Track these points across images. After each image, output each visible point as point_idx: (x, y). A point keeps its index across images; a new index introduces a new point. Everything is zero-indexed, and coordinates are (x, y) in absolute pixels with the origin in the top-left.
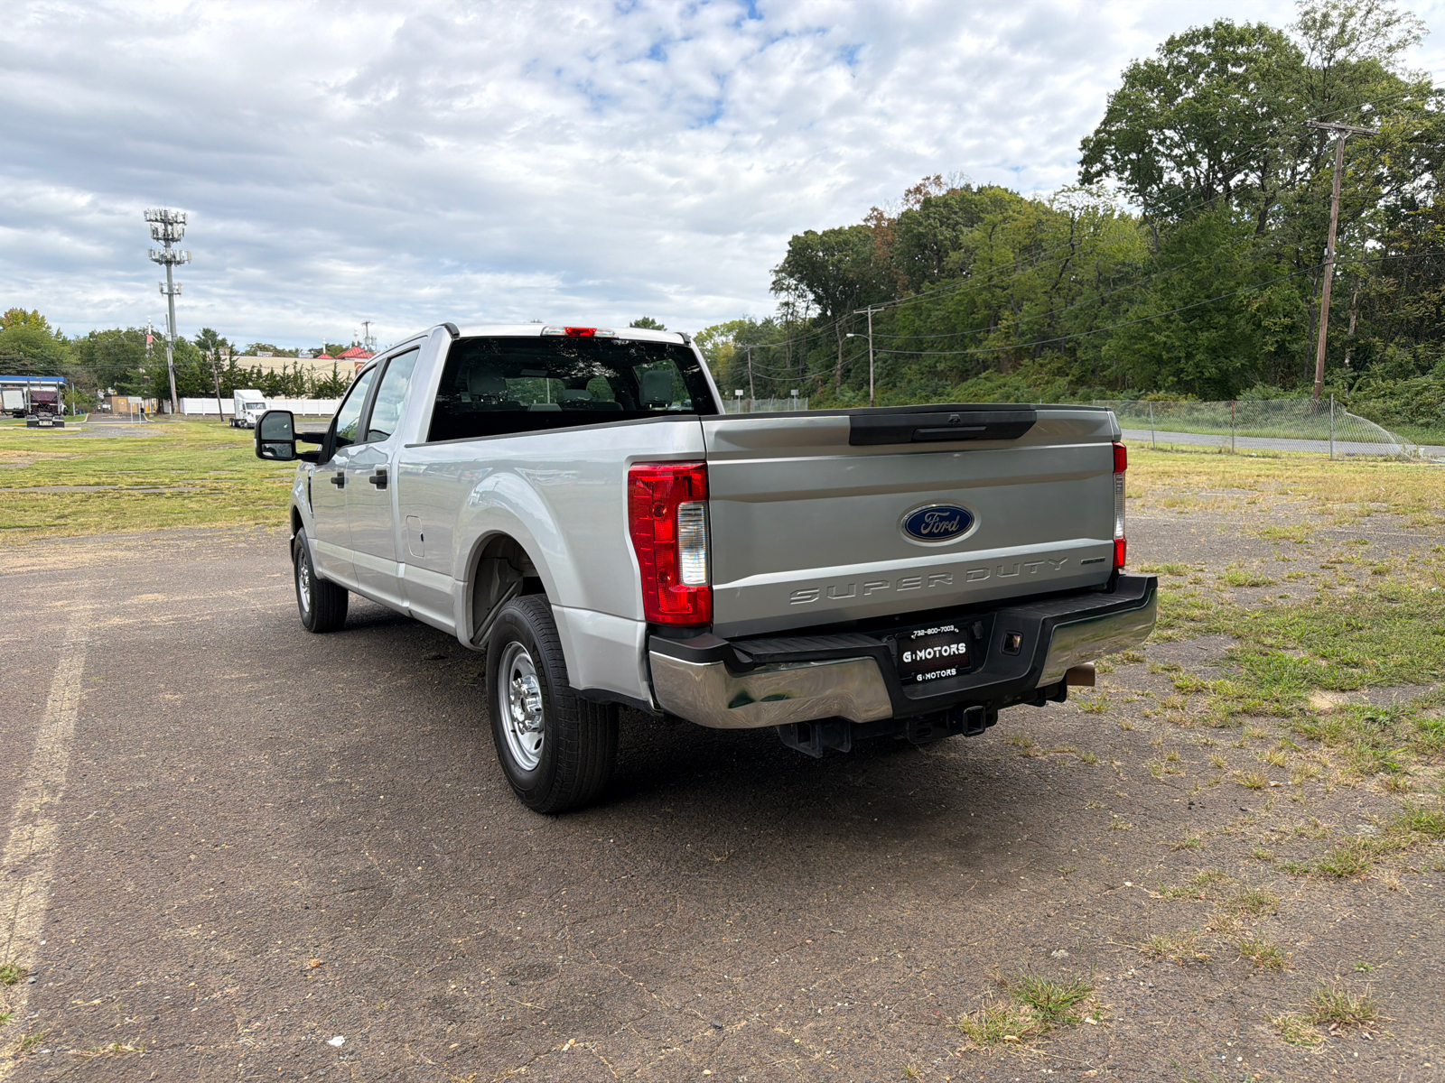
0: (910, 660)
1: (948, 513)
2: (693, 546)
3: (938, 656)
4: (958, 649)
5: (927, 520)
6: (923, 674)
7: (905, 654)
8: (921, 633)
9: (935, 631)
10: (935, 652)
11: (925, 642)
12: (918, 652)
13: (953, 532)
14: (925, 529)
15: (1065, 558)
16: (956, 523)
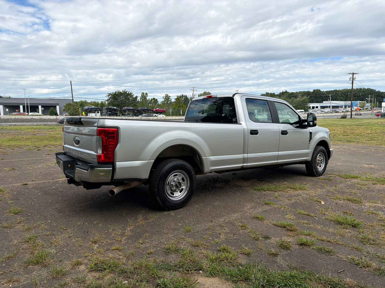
15: (89, 155)
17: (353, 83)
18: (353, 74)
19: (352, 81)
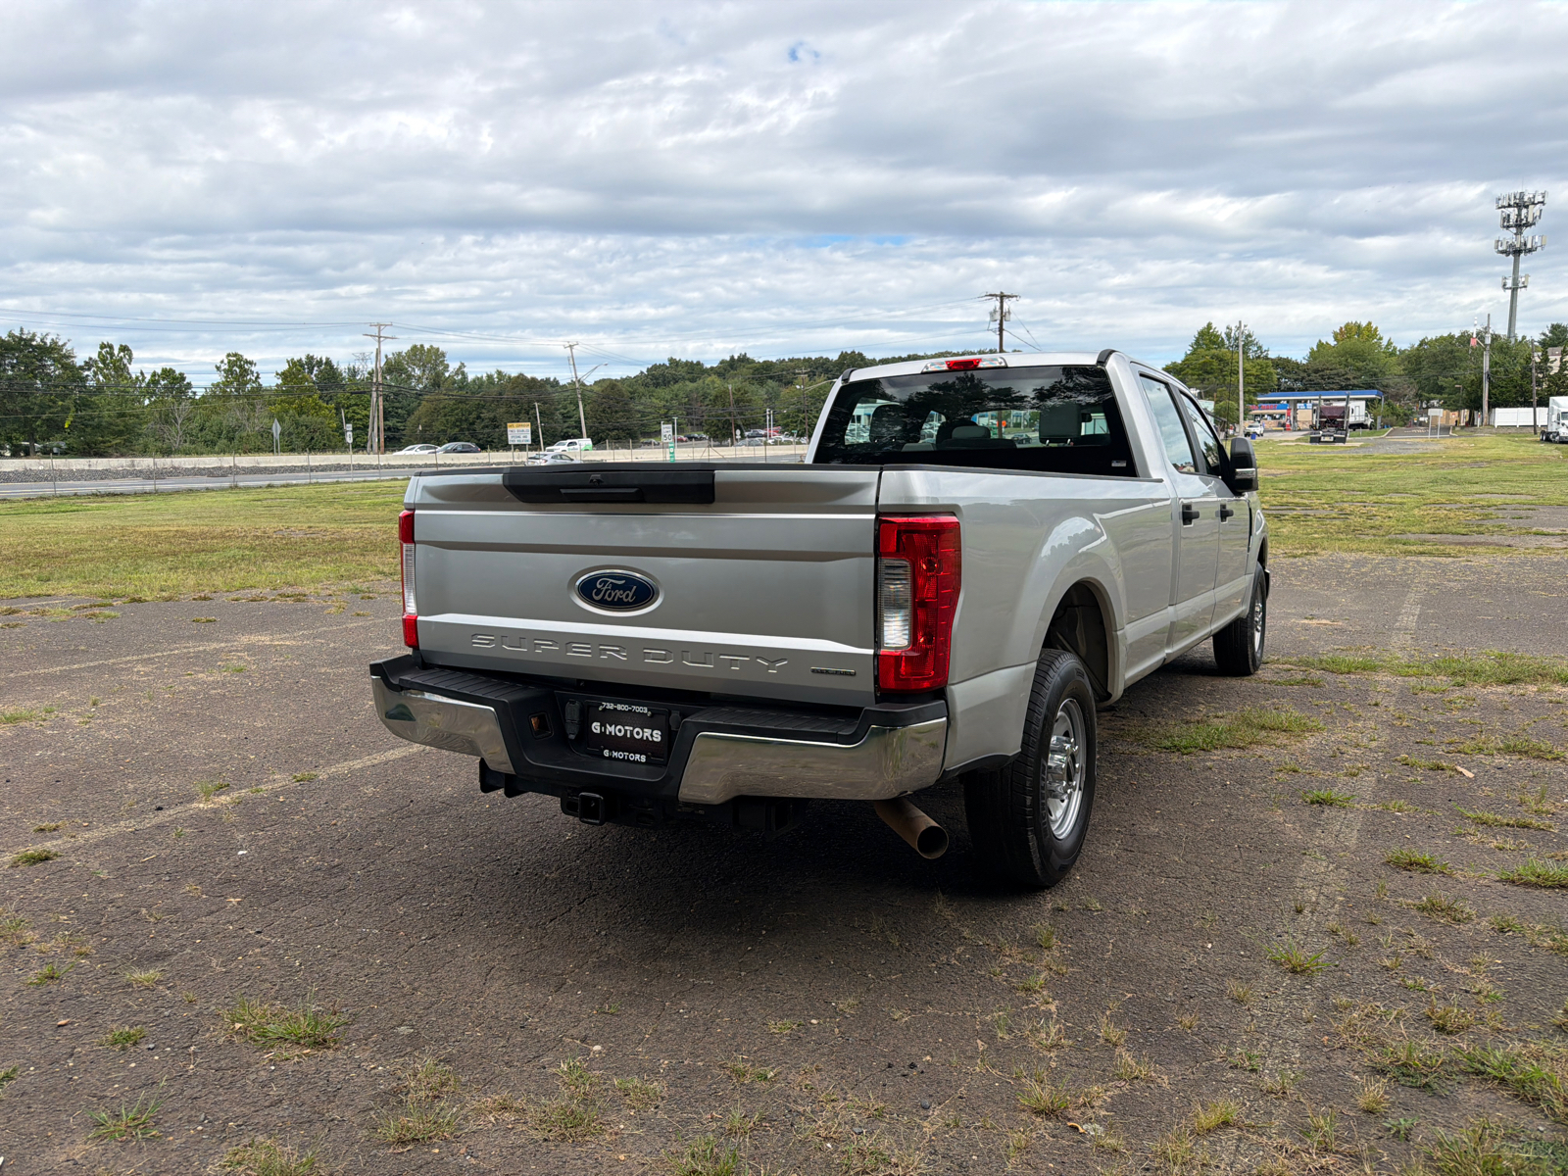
0: (598, 732)
1: (623, 582)
2: (410, 581)
3: (629, 736)
4: (652, 735)
5: (598, 586)
6: (610, 751)
7: (594, 724)
8: (610, 706)
9: (626, 708)
10: (626, 731)
11: (615, 718)
12: (608, 726)
13: (628, 603)
14: (597, 594)
15: (785, 660)
16: (632, 595)
17: (1001, 330)
18: (1002, 297)
19: (998, 322)
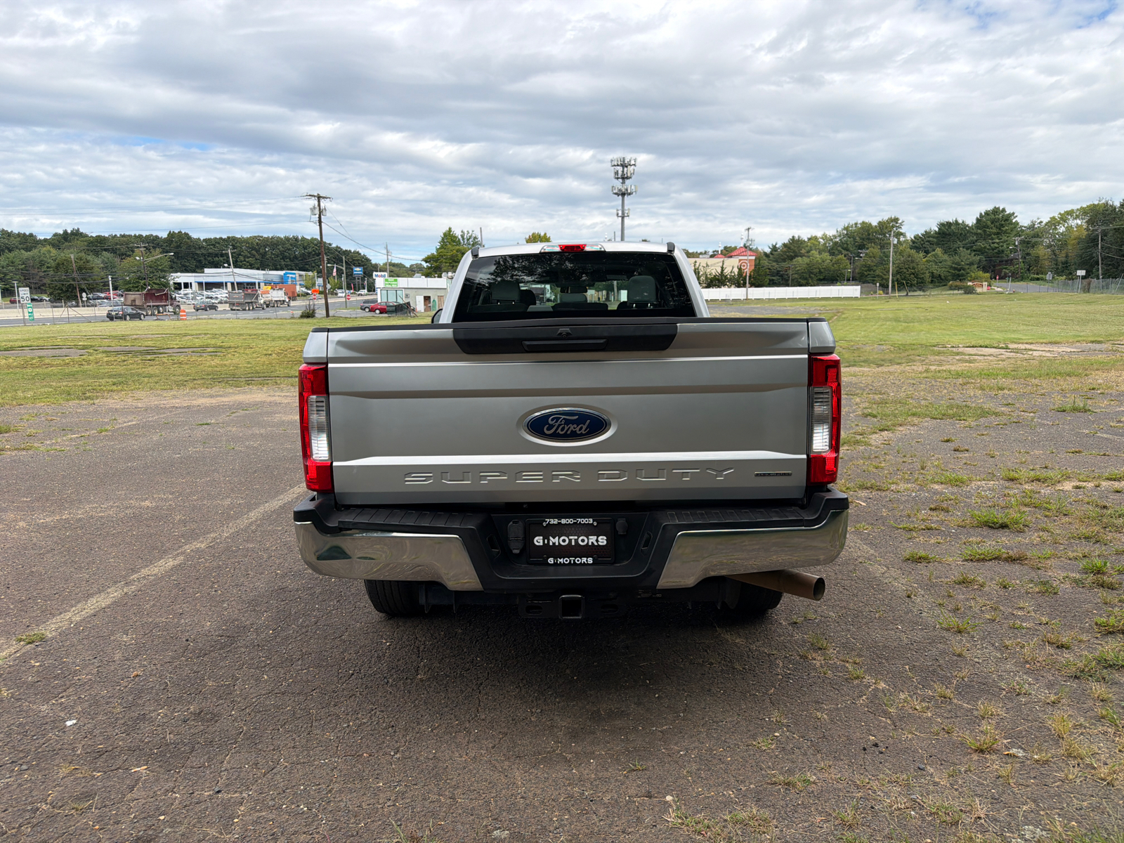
0: (541, 544)
1: (577, 417)
2: (320, 430)
3: (573, 544)
4: (597, 541)
5: (550, 422)
6: (556, 559)
7: (536, 538)
8: (555, 521)
9: (570, 521)
10: (570, 540)
11: (559, 530)
12: (551, 538)
13: (581, 435)
14: (548, 429)
15: (732, 469)
16: (584, 427)
17: (320, 222)
18: (319, 198)
